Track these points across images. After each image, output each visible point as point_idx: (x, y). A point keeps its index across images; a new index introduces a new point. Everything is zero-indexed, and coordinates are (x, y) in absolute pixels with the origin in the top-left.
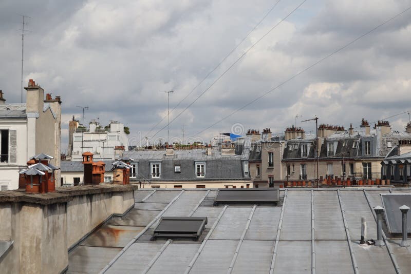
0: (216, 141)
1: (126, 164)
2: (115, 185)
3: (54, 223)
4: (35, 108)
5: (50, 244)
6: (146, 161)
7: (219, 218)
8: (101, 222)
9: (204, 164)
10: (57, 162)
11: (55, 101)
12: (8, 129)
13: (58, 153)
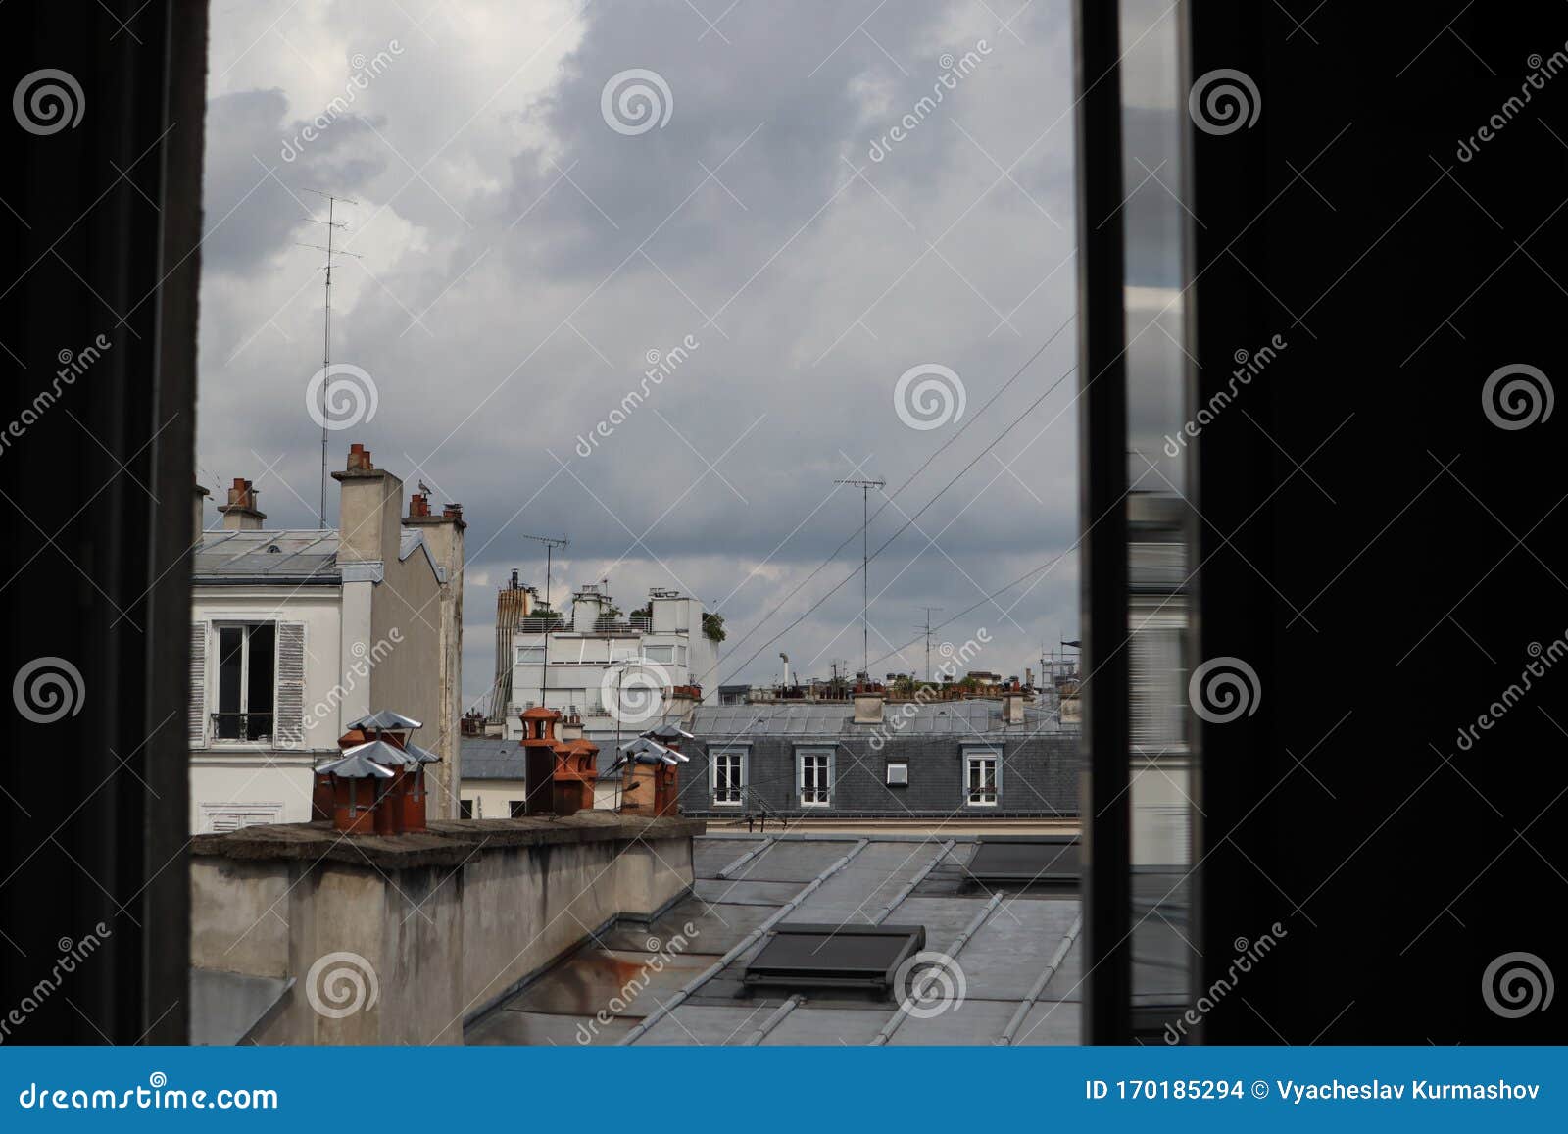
0: (1049, 669)
1: (664, 750)
2: (628, 819)
3: (421, 927)
4: (372, 548)
5: (408, 993)
6: (779, 745)
7: (969, 932)
8: (578, 936)
9: (996, 755)
11: (442, 523)
12: (275, 621)
13: (453, 708)
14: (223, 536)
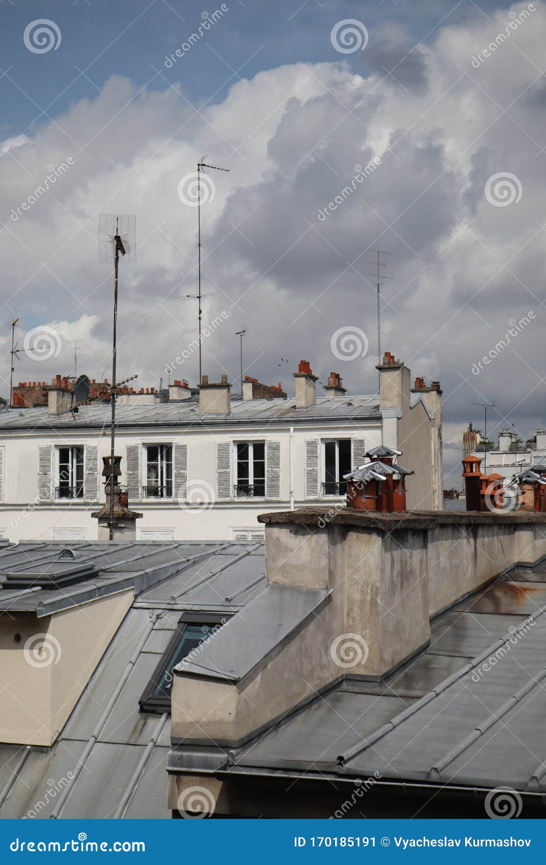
1: (539, 477)
2: (520, 513)
3: (404, 563)
4: (396, 402)
5: (397, 598)
8: (495, 574)
10: (436, 494)
11: (430, 390)
12: (350, 438)
13: (439, 479)
14: (326, 400)
